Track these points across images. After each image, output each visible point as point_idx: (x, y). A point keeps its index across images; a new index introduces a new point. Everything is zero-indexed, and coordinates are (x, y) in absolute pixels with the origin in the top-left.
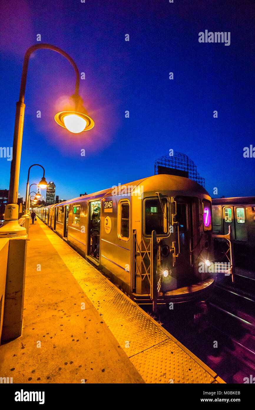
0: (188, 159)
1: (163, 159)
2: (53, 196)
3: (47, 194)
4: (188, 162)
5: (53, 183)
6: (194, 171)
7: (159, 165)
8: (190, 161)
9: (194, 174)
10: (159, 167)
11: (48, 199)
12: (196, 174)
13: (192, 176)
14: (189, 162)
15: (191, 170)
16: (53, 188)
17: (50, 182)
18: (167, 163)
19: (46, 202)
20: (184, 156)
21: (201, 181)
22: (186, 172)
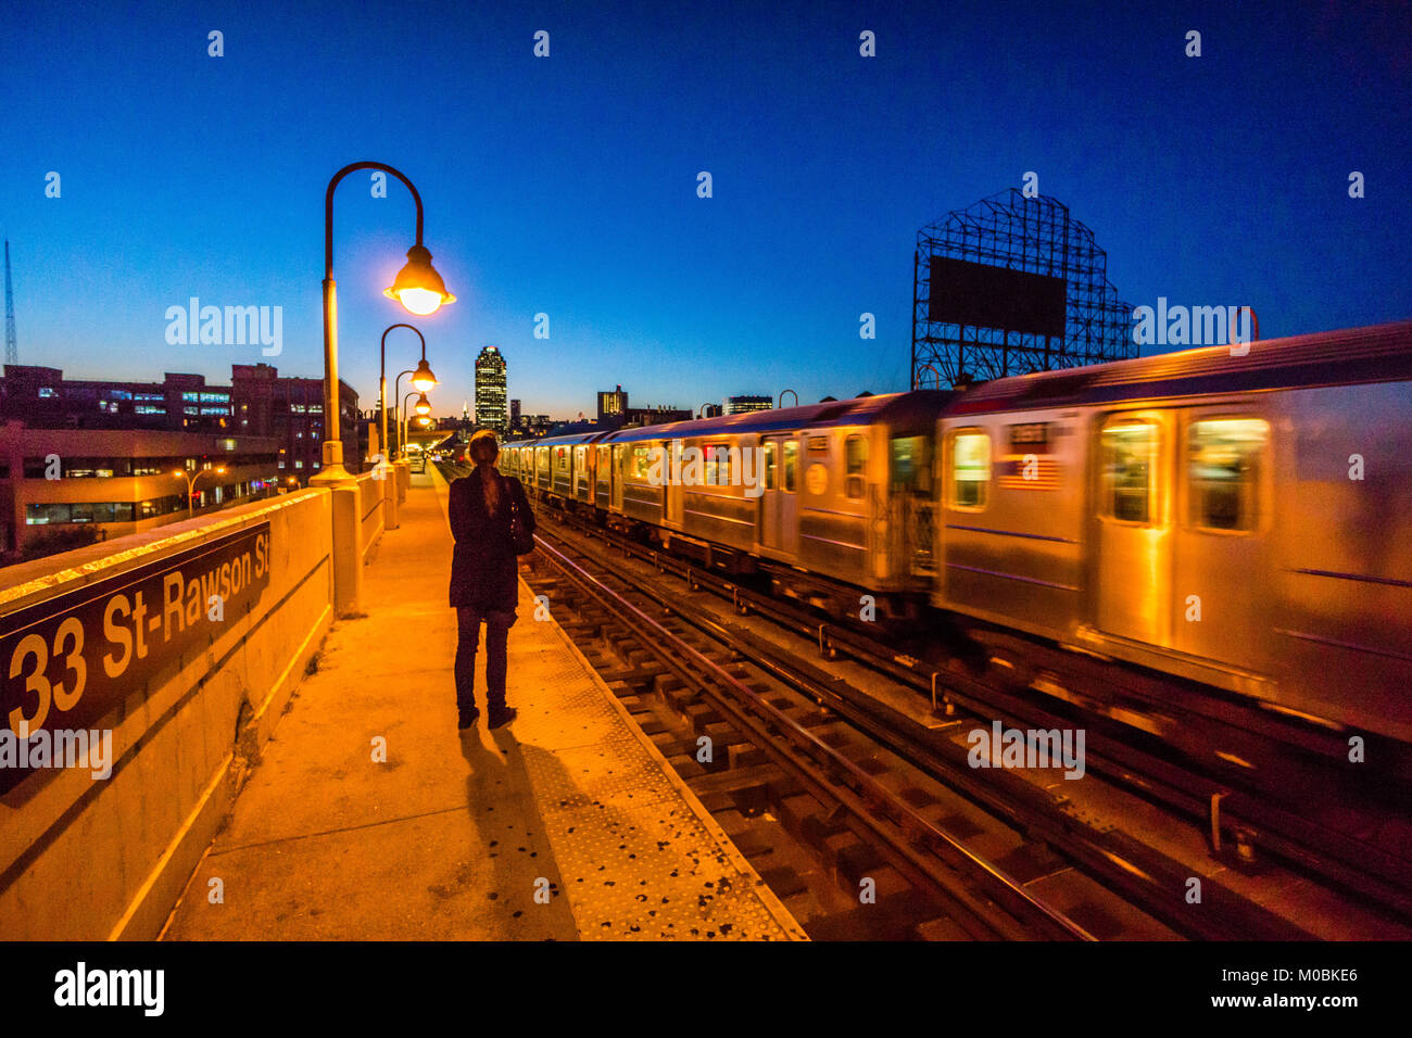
0: (1067, 219)
1: (955, 224)
2: (500, 400)
3: (477, 393)
4: (1066, 236)
5: (496, 349)
6: (1095, 277)
7: (937, 252)
8: (1079, 231)
9: (1091, 287)
10: (935, 262)
11: (483, 412)
12: (1103, 288)
13: (1084, 296)
14: (1072, 233)
15: (1078, 270)
16: (499, 371)
17: (485, 349)
18: (972, 241)
19: (477, 424)
20: (1053, 207)
21: (1121, 321)
22: (1056, 278)
